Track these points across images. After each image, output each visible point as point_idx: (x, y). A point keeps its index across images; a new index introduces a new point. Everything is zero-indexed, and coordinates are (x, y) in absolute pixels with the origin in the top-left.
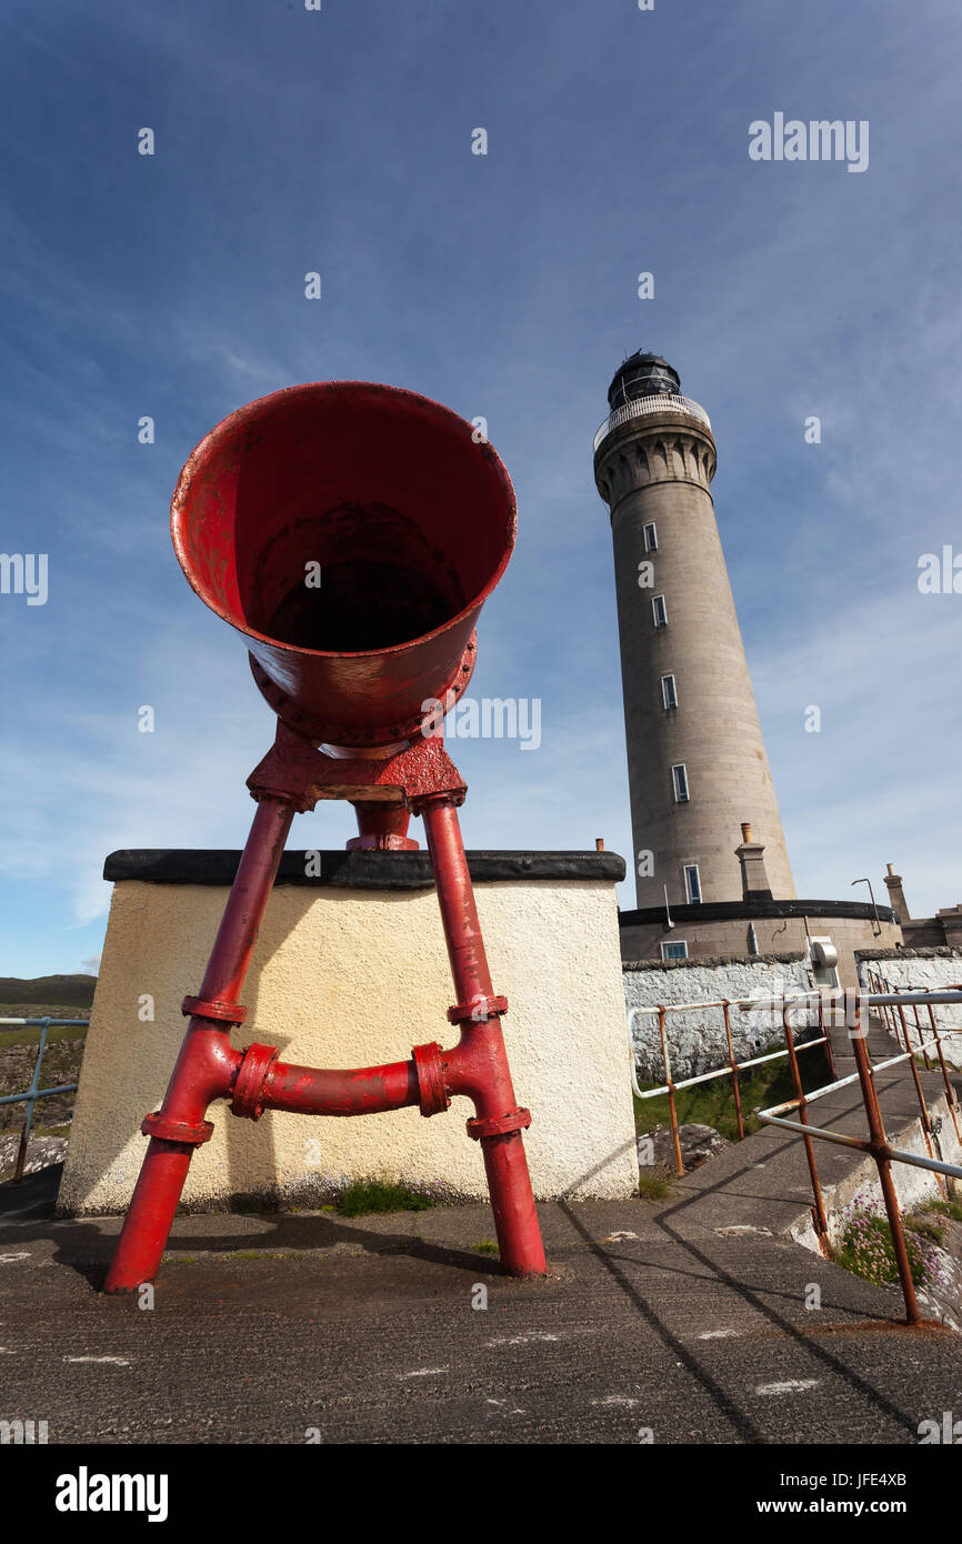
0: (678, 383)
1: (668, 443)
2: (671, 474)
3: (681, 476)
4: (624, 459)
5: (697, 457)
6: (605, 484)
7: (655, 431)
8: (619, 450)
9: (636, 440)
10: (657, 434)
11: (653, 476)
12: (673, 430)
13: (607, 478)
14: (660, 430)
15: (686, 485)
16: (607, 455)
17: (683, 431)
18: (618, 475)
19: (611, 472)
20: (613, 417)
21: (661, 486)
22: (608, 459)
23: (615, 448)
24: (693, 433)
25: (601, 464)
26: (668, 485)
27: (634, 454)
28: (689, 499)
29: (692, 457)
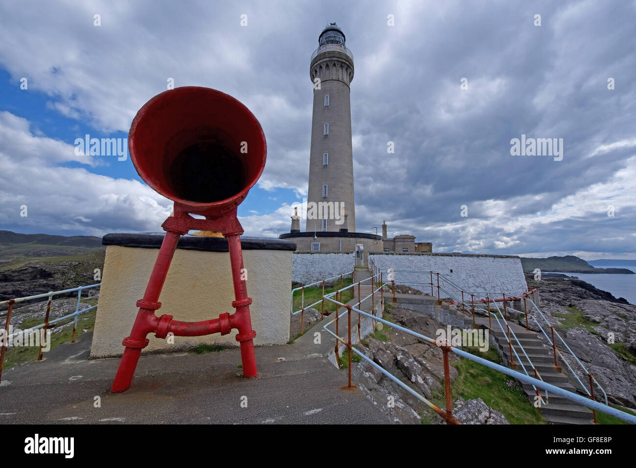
0: (345, 40)
1: (338, 65)
2: (337, 78)
3: (340, 79)
4: (321, 67)
5: (347, 72)
6: (313, 75)
7: (334, 59)
8: (320, 63)
9: (326, 61)
10: (335, 60)
11: (331, 77)
12: (340, 60)
13: (314, 73)
14: (336, 59)
15: (341, 83)
16: (316, 64)
17: (344, 61)
18: (318, 73)
19: (316, 71)
20: (319, 49)
21: (333, 81)
22: (316, 66)
23: (319, 62)
24: (347, 63)
25: (313, 68)
26: (335, 81)
27: (325, 66)
28: (342, 89)
29: (346, 73)
